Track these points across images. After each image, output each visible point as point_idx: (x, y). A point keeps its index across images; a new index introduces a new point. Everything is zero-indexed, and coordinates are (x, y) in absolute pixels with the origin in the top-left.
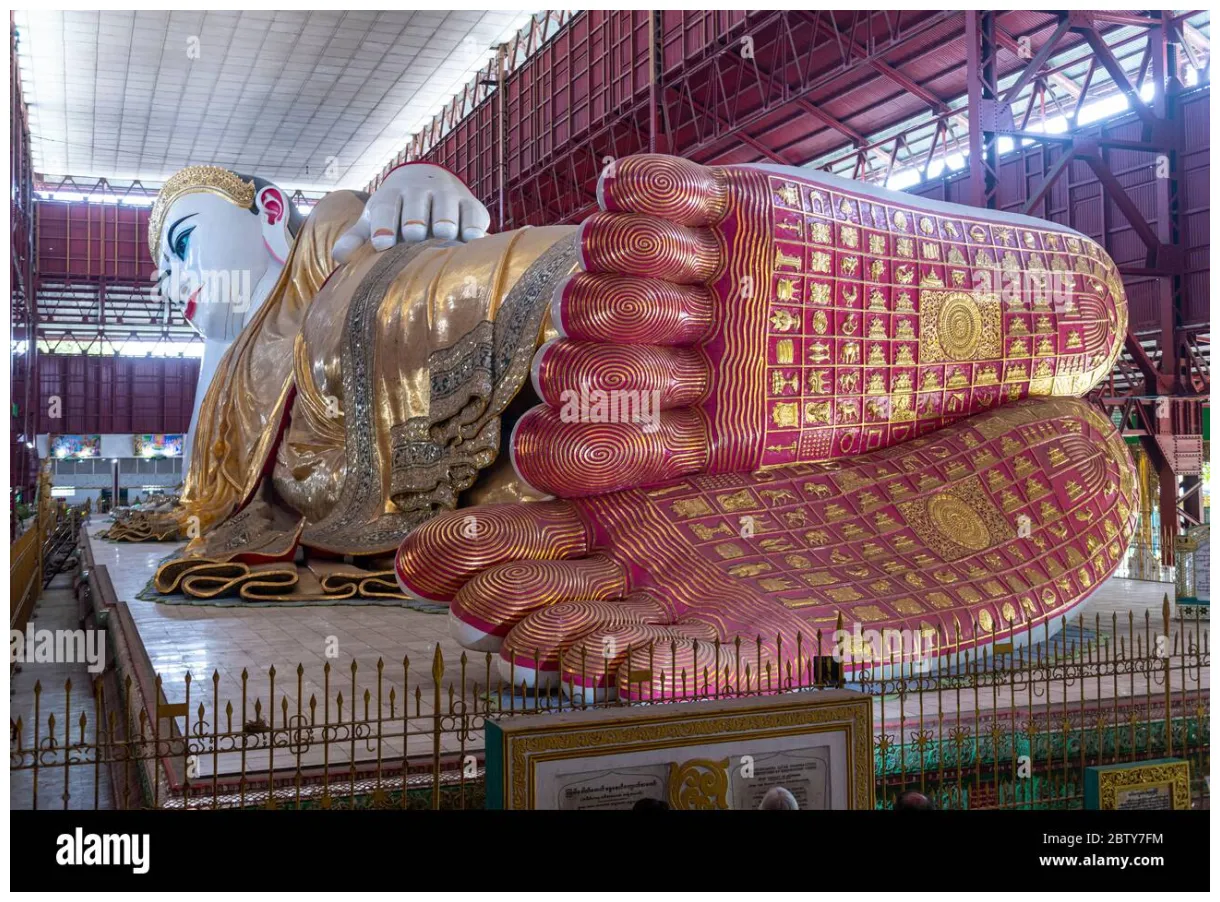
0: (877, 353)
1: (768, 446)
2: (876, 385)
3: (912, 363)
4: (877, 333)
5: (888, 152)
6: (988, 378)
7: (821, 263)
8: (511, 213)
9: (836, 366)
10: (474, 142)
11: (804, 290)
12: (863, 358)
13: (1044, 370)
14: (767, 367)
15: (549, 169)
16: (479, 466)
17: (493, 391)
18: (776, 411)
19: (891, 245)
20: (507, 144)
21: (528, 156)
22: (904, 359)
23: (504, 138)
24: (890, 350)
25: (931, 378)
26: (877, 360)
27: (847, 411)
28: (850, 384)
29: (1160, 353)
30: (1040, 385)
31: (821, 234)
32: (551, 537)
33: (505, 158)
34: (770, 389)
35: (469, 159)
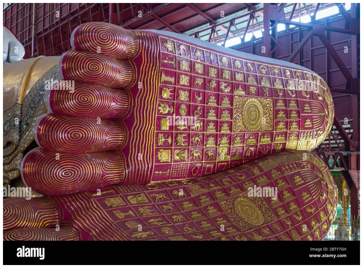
0: (211, 126)
1: (155, 171)
2: (211, 143)
3: (229, 132)
4: (212, 116)
5: (226, 28)
6: (266, 140)
7: (184, 80)
8: (37, 49)
9: (191, 132)
10: (20, 12)
11: (175, 94)
12: (204, 128)
13: (293, 137)
14: (155, 131)
15: (58, 28)
16: (11, 178)
17: (20, 139)
18: (159, 154)
19: (220, 73)
20: (37, 14)
21: (47, 20)
22: (225, 130)
23: (36, 11)
24: (218, 125)
25: (238, 139)
26: (211, 129)
27: (195, 155)
28: (197, 141)
29: (352, 131)
30: (292, 144)
31: (185, 66)
32: (41, 216)
33: (35, 21)
34: (157, 143)
35: (17, 21)
